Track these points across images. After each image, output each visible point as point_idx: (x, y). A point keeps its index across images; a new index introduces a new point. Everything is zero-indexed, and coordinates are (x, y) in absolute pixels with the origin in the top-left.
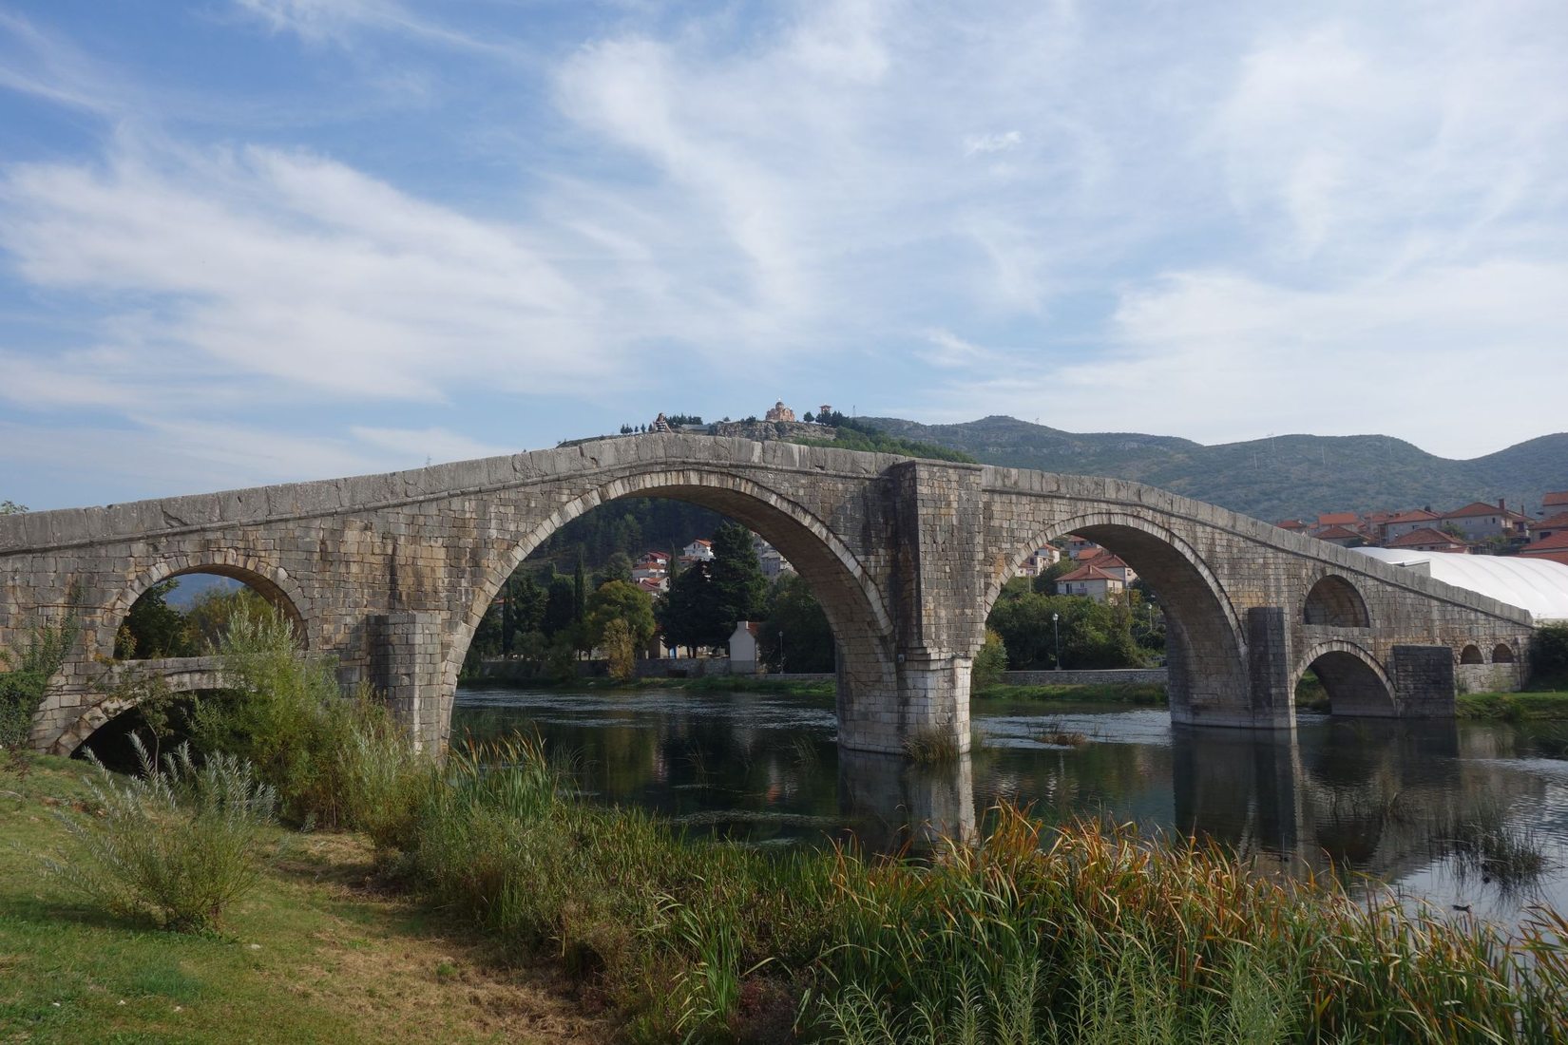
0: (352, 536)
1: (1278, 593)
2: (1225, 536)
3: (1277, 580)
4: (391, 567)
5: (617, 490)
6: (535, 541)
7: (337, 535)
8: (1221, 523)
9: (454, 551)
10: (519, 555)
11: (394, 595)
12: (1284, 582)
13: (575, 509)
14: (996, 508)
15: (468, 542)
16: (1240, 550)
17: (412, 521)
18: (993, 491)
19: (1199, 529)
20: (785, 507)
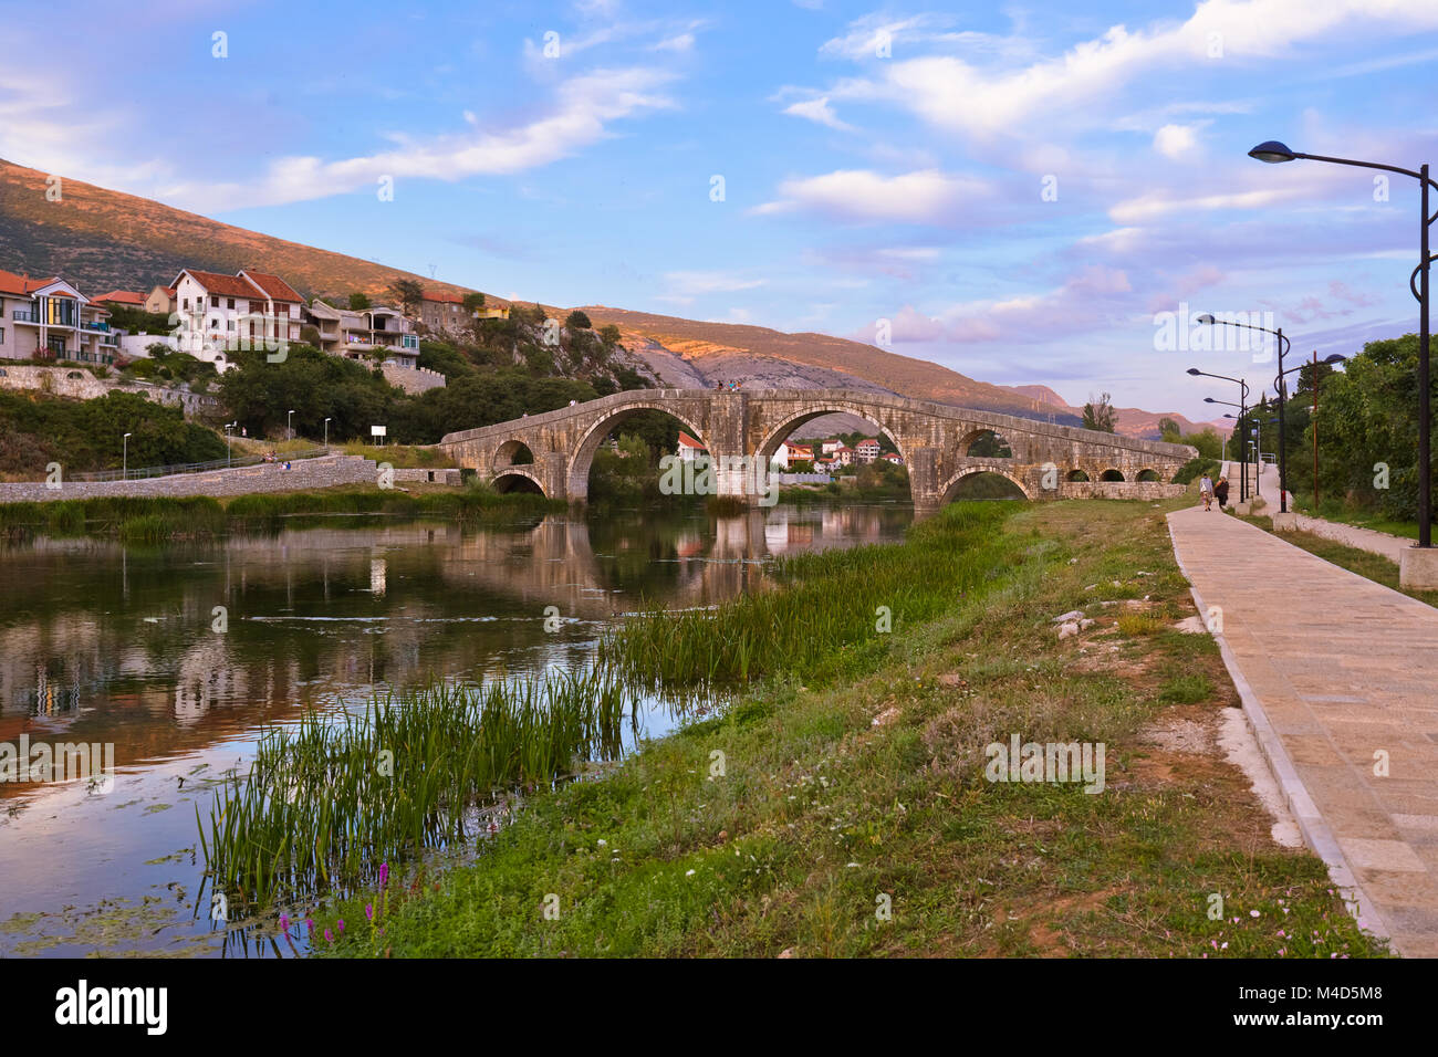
0: (543, 431)
1: (937, 439)
2: (900, 412)
3: (937, 433)
4: (553, 440)
5: (615, 412)
6: (591, 430)
7: (540, 430)
8: (899, 405)
9: (569, 434)
10: (587, 434)
11: (554, 448)
12: (942, 434)
13: (602, 419)
14: (765, 408)
15: (572, 431)
16: (911, 418)
17: (558, 425)
18: (762, 400)
19: (882, 410)
20: (674, 413)
